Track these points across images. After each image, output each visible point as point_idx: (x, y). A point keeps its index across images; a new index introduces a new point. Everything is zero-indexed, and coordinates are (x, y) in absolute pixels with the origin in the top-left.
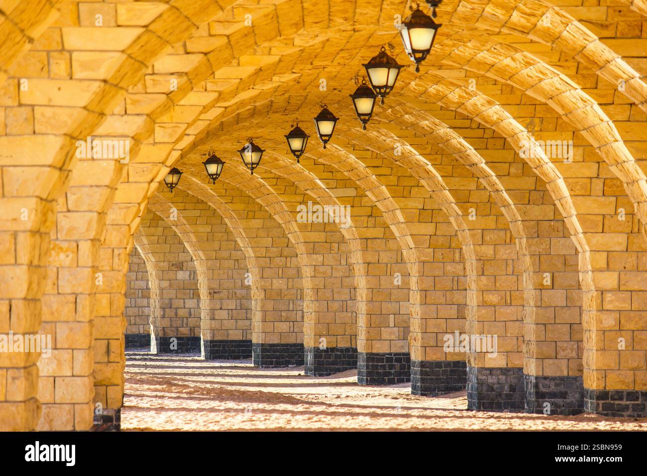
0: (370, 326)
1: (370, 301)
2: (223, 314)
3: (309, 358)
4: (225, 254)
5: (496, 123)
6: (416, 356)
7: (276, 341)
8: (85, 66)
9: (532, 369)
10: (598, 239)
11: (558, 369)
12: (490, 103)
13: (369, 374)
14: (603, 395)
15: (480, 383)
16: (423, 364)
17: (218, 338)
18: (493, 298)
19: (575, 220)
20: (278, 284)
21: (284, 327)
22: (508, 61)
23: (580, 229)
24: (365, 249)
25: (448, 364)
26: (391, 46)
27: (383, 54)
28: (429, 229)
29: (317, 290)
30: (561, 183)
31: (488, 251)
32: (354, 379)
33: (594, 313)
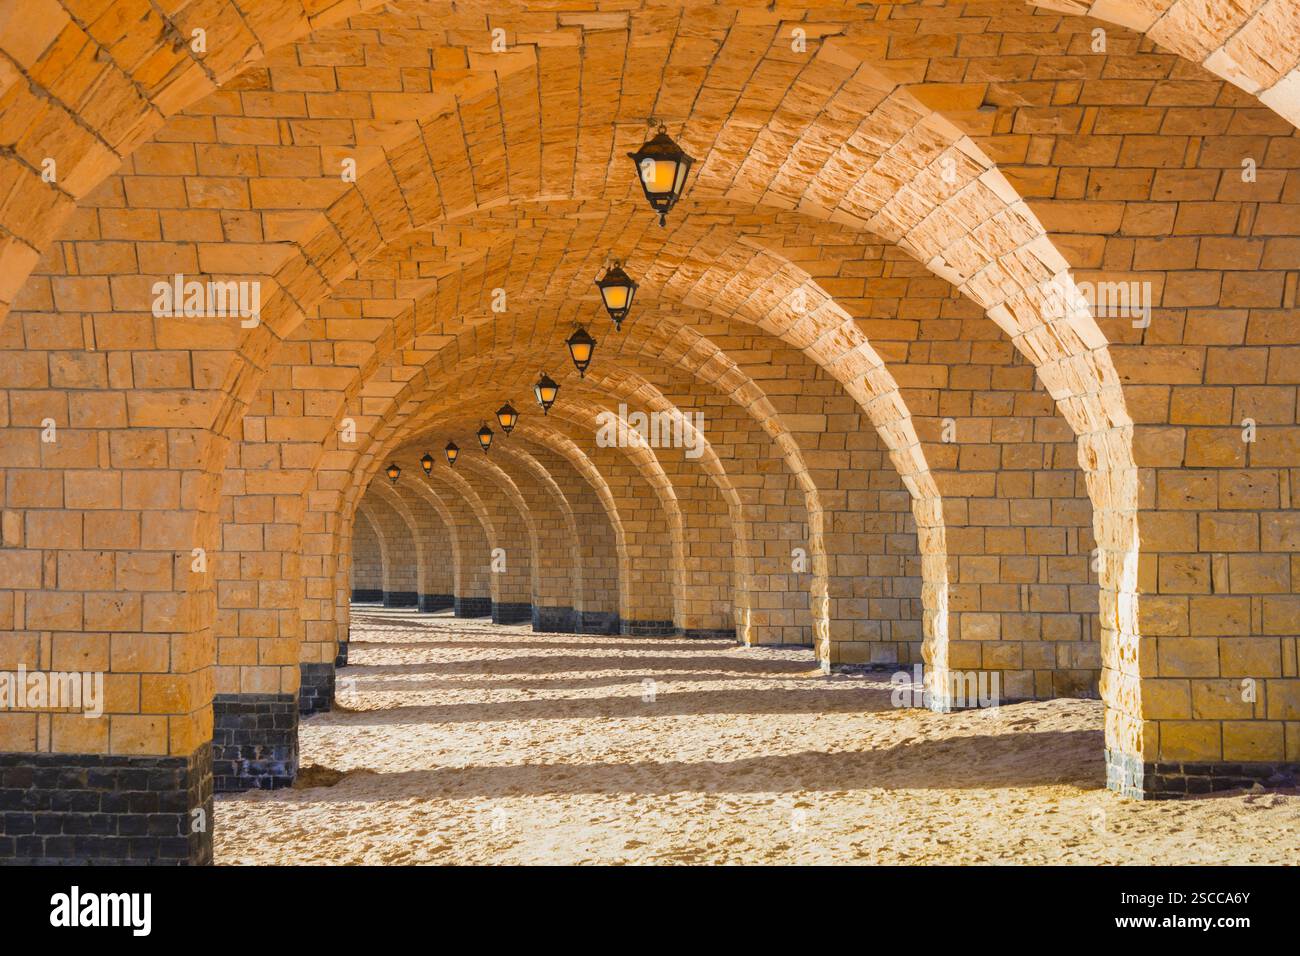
0: (462, 580)
1: (462, 565)
2: (363, 573)
3: (421, 600)
4: (363, 536)
5: (565, 451)
6: (495, 599)
7: (397, 590)
8: (370, 407)
9: (579, 607)
10: (630, 525)
11: (597, 607)
12: (564, 438)
13: (462, 611)
14: (634, 623)
15: (541, 616)
16: (500, 604)
17: (360, 588)
18: (549, 563)
19: (615, 513)
20: (399, 554)
21: (402, 581)
22: (585, 411)
23: (618, 519)
24: (459, 533)
25: (515, 605)
26: (512, 401)
27: (507, 406)
28: (503, 519)
29: (426, 558)
30: (607, 490)
31: (545, 533)
32: (453, 614)
33: (627, 572)
